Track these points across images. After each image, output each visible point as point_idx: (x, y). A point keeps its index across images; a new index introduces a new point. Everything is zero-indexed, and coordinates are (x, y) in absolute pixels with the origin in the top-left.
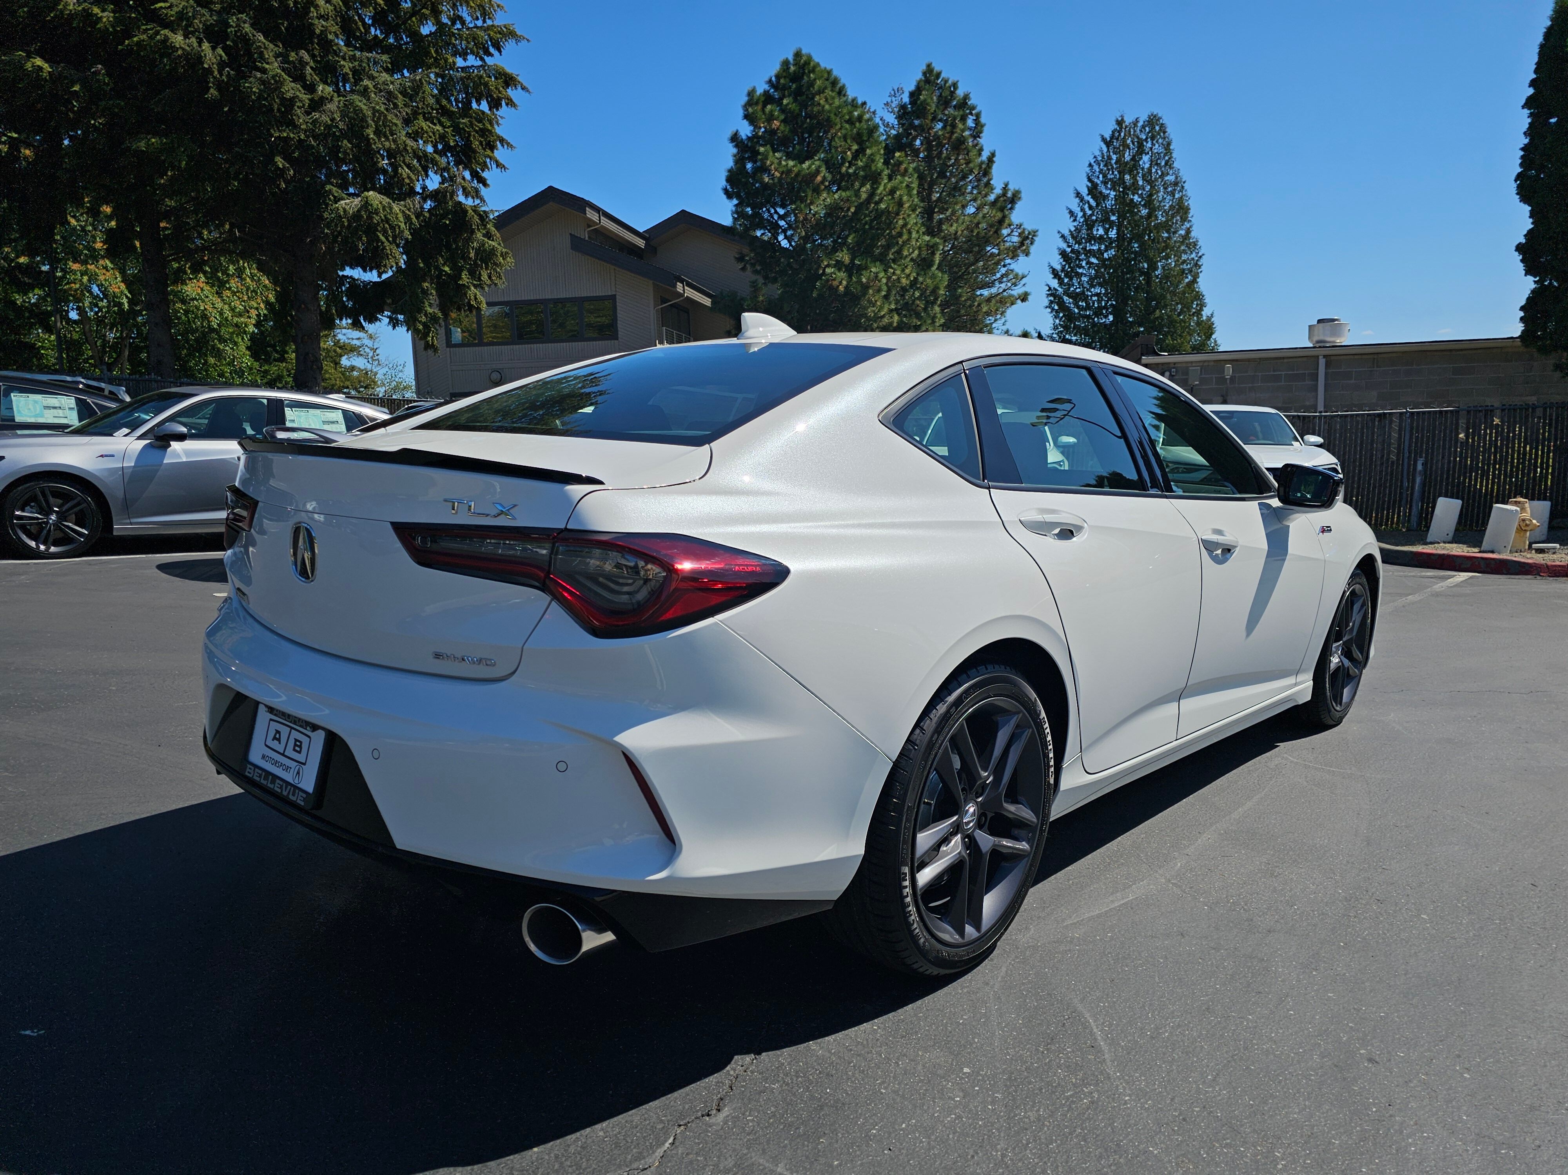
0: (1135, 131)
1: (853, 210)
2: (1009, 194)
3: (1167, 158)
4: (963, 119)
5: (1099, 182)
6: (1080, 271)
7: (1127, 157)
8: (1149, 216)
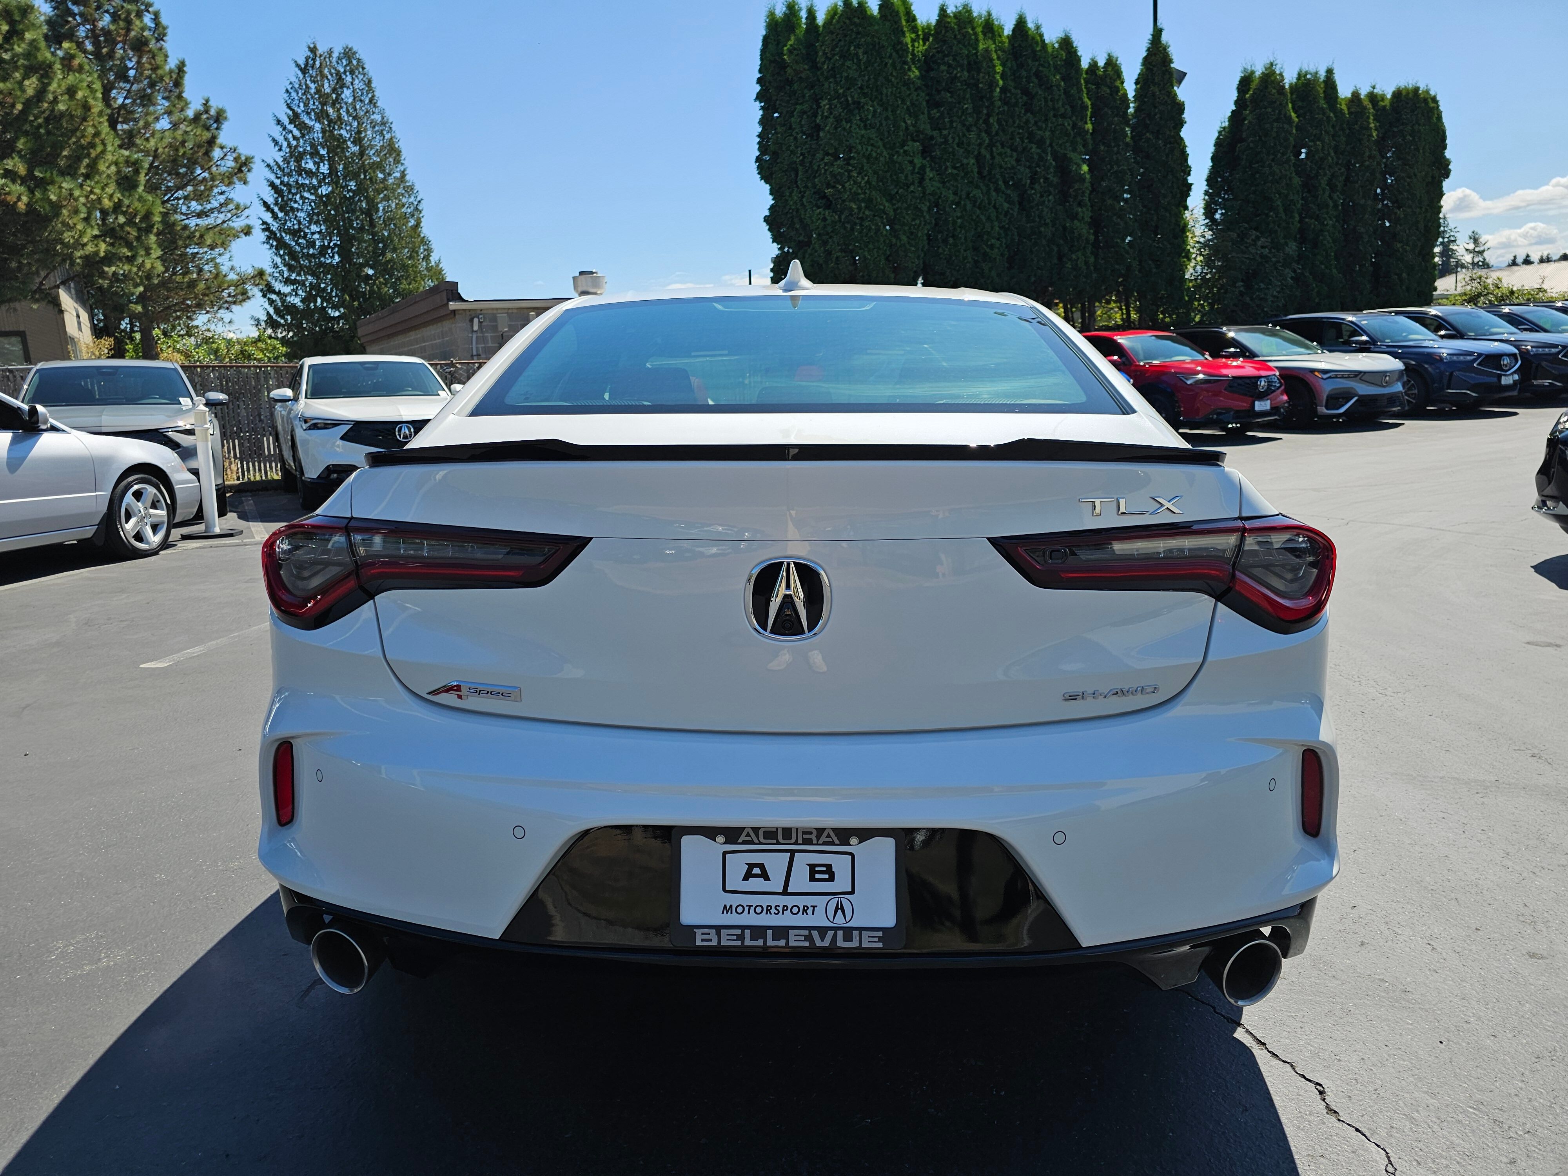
0: (331, 62)
1: (19, 107)
2: (213, 112)
3: (370, 96)
4: (139, 15)
5: (299, 111)
6: (296, 206)
7: (327, 89)
8: (362, 153)
